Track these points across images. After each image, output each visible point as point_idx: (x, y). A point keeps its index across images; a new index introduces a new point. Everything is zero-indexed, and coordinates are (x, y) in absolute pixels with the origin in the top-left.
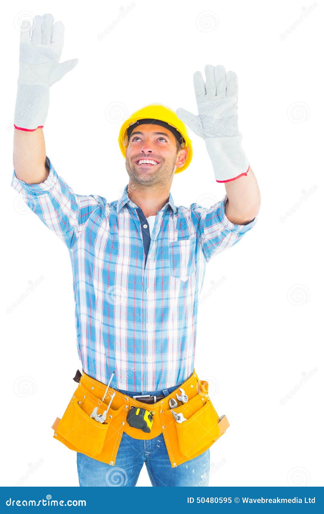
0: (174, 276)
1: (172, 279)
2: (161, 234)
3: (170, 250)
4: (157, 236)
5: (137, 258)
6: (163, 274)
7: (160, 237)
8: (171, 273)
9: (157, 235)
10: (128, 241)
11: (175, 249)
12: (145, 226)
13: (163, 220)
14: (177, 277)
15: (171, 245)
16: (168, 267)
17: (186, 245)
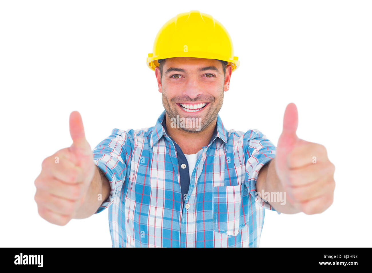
0: (219, 231)
1: (217, 236)
2: (203, 175)
3: (215, 198)
4: (197, 179)
5: (173, 208)
6: (205, 230)
7: (202, 180)
8: (215, 227)
9: (198, 177)
10: (161, 185)
11: (221, 197)
12: (184, 166)
13: (207, 156)
14: (223, 232)
15: (216, 191)
16: (211, 220)
17: (234, 193)
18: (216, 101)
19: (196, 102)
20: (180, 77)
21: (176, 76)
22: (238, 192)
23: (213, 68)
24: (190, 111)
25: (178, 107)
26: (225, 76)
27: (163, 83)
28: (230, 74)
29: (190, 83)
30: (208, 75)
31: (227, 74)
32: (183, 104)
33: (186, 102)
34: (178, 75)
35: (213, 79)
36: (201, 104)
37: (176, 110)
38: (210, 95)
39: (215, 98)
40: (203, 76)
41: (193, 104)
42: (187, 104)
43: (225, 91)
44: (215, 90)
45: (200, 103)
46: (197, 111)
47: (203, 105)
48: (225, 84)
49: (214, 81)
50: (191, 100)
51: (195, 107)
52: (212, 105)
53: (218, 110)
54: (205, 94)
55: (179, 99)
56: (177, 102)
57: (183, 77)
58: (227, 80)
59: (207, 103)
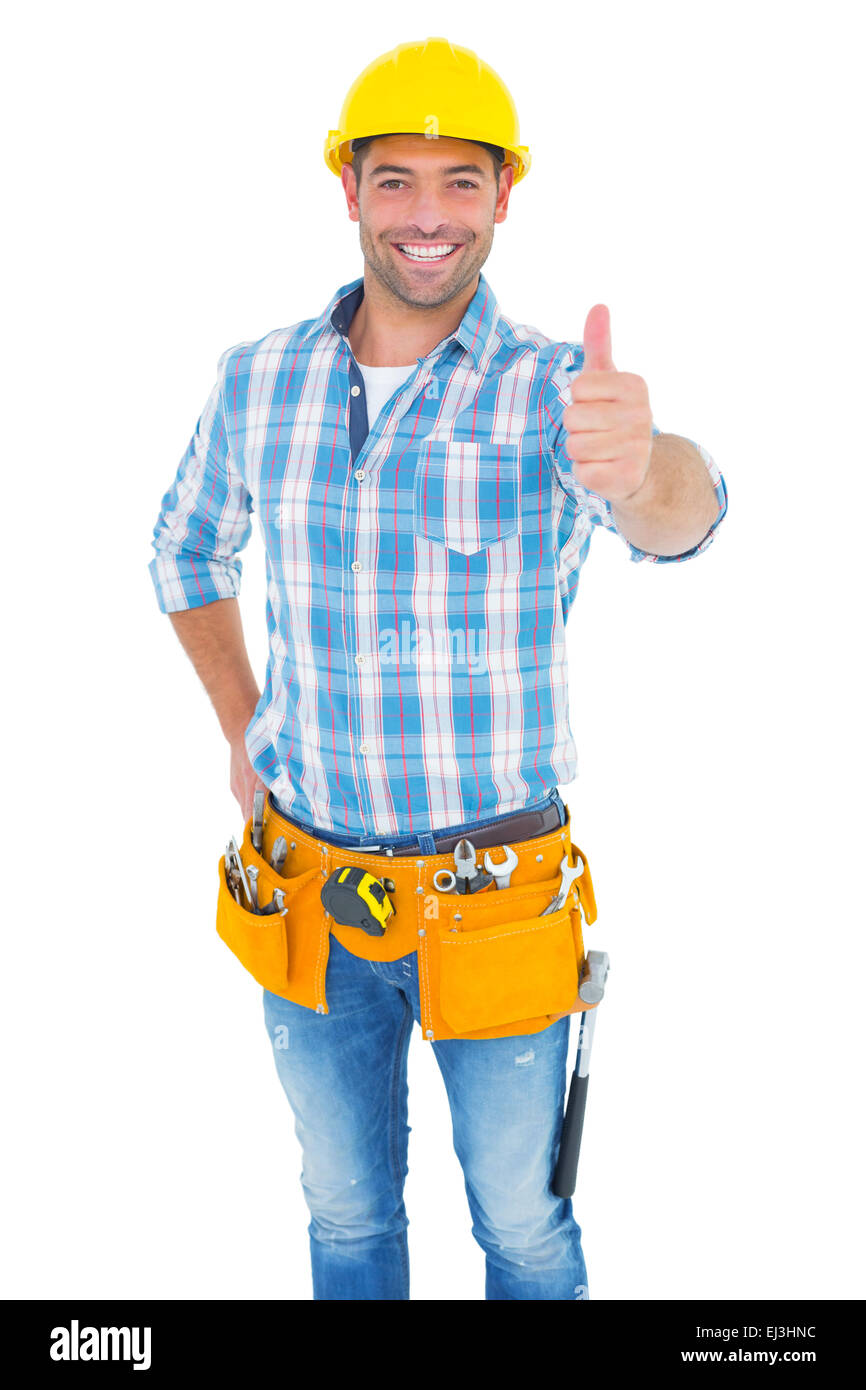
0: (427, 537)
1: (422, 545)
3: (421, 463)
5: (329, 481)
6: (397, 529)
8: (418, 527)
11: (434, 463)
12: (356, 392)
14: (435, 538)
15: (426, 451)
16: (410, 512)
17: (462, 457)
18: (477, 241)
19: (434, 241)
20: (401, 186)
21: (393, 184)
22: (470, 458)
23: (474, 169)
24: (420, 259)
25: (394, 251)
26: (498, 187)
27: (361, 200)
28: (510, 186)
29: (423, 201)
30: (464, 184)
31: (504, 184)
32: (407, 244)
33: (412, 241)
34: (398, 181)
35: (471, 192)
36: (445, 247)
37: (389, 258)
38: (465, 228)
39: (474, 235)
40: (450, 185)
41: (428, 246)
42: (414, 245)
43: (498, 222)
44: (475, 217)
45: (442, 245)
46: (435, 259)
47: (449, 249)
48: (497, 206)
49: (475, 198)
50: (425, 236)
51: (433, 251)
52: (468, 249)
53: (480, 261)
54: (455, 225)
55: (398, 235)
56: (394, 240)
57: (408, 185)
58: (502, 199)
59: (458, 246)
